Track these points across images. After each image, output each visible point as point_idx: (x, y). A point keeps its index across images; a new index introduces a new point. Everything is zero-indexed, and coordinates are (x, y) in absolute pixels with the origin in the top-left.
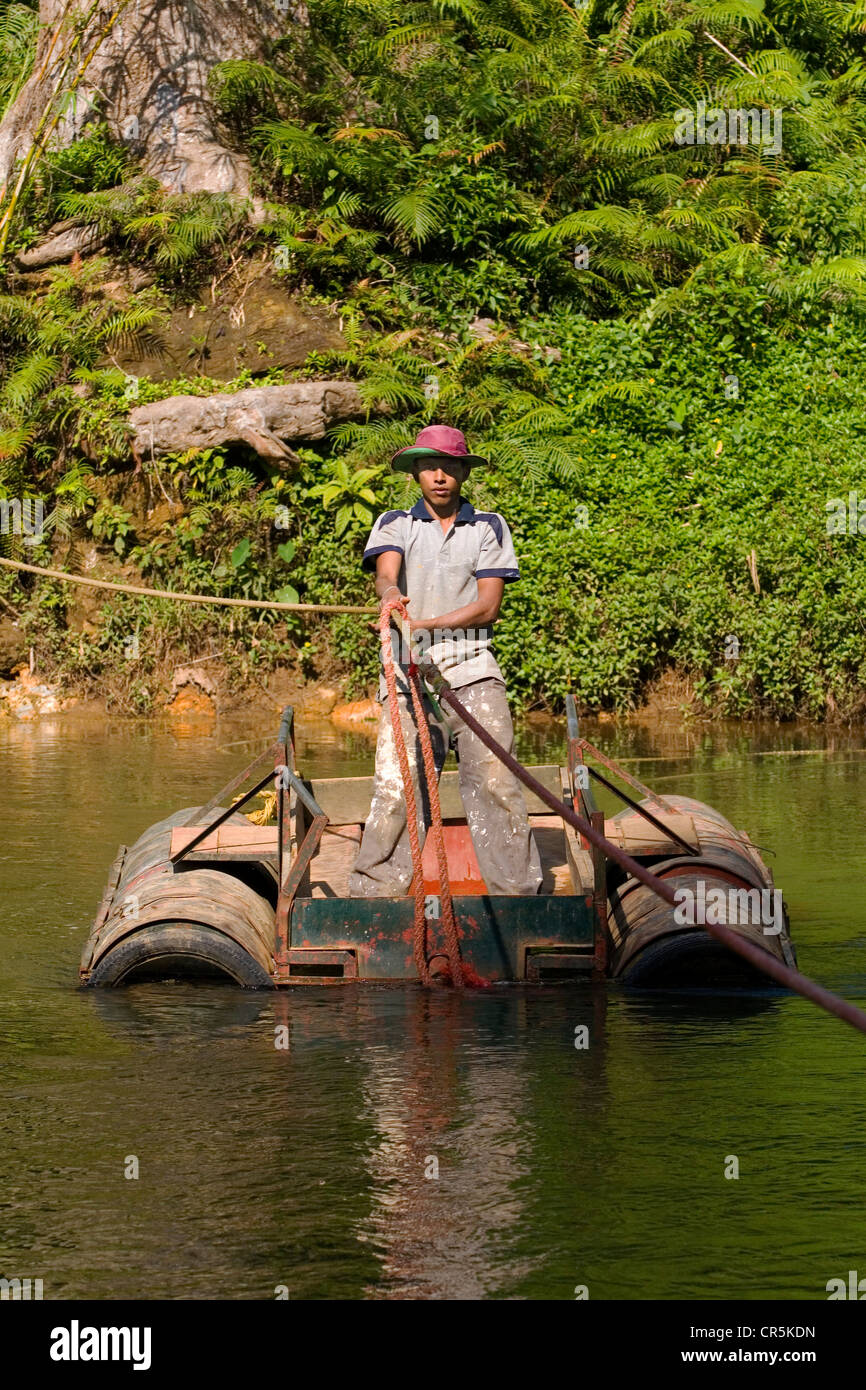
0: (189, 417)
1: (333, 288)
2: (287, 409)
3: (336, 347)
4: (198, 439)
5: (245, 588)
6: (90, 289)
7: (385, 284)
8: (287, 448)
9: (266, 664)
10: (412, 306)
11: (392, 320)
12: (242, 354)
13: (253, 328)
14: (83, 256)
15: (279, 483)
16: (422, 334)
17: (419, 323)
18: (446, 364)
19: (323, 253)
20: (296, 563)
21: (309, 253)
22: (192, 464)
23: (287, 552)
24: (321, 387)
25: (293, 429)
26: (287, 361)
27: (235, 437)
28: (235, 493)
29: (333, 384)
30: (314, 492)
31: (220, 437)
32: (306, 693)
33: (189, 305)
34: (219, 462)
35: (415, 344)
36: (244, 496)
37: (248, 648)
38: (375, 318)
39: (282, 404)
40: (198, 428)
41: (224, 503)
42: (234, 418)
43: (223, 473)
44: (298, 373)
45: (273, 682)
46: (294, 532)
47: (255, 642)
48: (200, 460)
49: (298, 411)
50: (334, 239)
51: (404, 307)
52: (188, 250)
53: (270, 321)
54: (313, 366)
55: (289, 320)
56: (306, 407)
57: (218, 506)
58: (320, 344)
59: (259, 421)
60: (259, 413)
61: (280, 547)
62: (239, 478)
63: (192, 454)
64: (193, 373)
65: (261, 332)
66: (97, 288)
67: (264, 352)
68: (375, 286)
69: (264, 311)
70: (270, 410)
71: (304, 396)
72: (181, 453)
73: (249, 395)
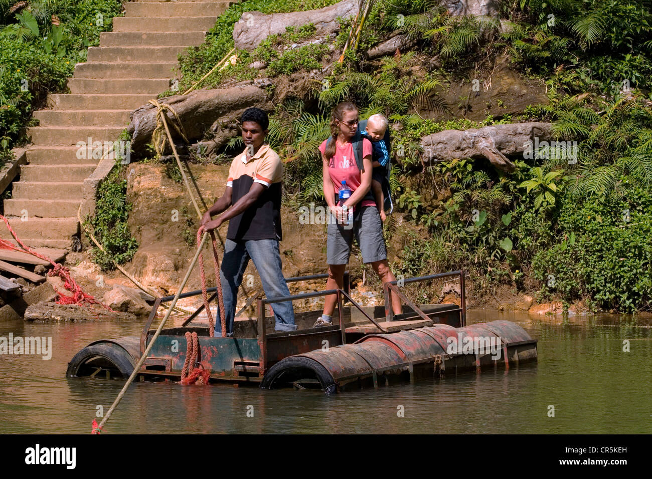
0: (454, 142)
1: (543, 70)
2: (509, 139)
3: (542, 103)
4: (458, 154)
5: (484, 239)
6: (404, 69)
7: (574, 68)
8: (507, 160)
9: (496, 282)
10: (588, 80)
11: (576, 88)
12: (489, 107)
13: (496, 92)
14: (402, 52)
15: (503, 181)
16: (593, 96)
17: (592, 90)
18: (605, 113)
19: (538, 50)
20: (513, 225)
21: (529, 49)
22: (454, 168)
23: (507, 219)
24: (530, 125)
25: (512, 149)
26: (514, 110)
27: (478, 153)
28: (479, 184)
29: (537, 124)
30: (523, 185)
31: (470, 153)
32: (518, 298)
33: (461, 79)
34: (470, 167)
35: (589, 102)
36: (484, 186)
37: (486, 272)
38: (566, 87)
39: (507, 135)
40: (458, 148)
41: (472, 191)
42: (478, 142)
43: (472, 173)
44: (520, 118)
45: (499, 291)
46: (511, 207)
47: (489, 269)
48: (459, 166)
49: (516, 139)
50: (543, 41)
51: (583, 81)
52: (460, 48)
53: (506, 87)
54: (529, 113)
55: (516, 87)
56: (521, 137)
57: (469, 192)
58: (533, 102)
59: (491, 144)
60: (492, 140)
61: (504, 216)
62: (480, 177)
63: (455, 162)
64: (461, 117)
65: (500, 94)
66: (409, 69)
67: (502, 106)
68: (567, 69)
69: (502, 82)
70: (499, 138)
71: (520, 130)
72: (449, 162)
73: (488, 130)
